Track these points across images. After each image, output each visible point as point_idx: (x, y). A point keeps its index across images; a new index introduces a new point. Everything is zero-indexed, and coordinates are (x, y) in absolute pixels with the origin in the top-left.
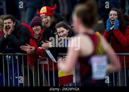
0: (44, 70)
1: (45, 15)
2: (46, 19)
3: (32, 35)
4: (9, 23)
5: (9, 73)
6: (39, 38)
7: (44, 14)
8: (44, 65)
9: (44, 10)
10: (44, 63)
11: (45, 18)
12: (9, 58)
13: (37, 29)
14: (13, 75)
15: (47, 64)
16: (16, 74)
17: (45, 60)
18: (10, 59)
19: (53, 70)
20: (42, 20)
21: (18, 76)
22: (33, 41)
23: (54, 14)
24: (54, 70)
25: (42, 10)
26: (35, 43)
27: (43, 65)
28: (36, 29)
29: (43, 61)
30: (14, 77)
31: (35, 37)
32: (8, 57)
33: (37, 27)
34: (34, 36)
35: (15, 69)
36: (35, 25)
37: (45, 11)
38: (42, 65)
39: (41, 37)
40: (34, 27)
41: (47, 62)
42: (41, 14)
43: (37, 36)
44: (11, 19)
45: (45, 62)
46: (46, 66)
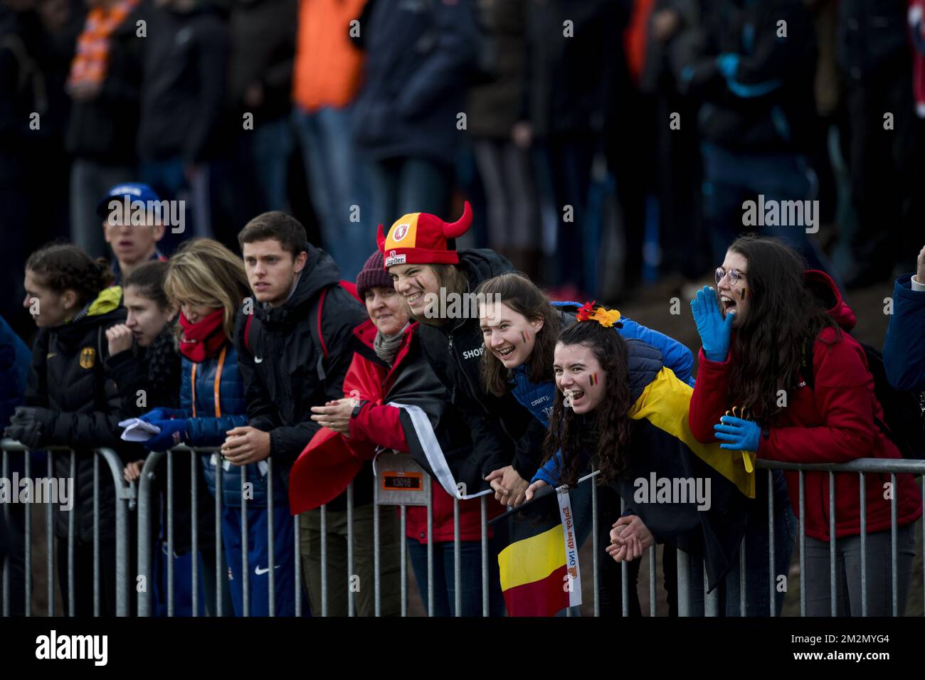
0: (408, 538)
1: (408, 262)
2: (412, 280)
3: (361, 332)
4: (269, 259)
5: (223, 548)
6: (394, 352)
7: (403, 257)
8: (408, 508)
9: (405, 230)
10: (408, 501)
11: (409, 273)
12: (222, 470)
13: (387, 312)
14: (244, 556)
15: (425, 507)
16: (256, 554)
17: (415, 484)
18: (226, 477)
19: (456, 540)
20: (395, 283)
21: (266, 566)
22: (369, 369)
23: (460, 255)
24: (462, 542)
25: (397, 233)
26: (376, 376)
27: (403, 508)
28: (380, 309)
29: (405, 487)
30: (245, 570)
31: (376, 348)
32: (221, 461)
33: (384, 297)
34: (372, 341)
35: (257, 526)
36: (376, 286)
37: (409, 241)
38: (399, 507)
39: (404, 353)
40: (372, 295)
41: (422, 497)
42: (388, 253)
43: (383, 344)
44: (278, 239)
45: (413, 493)
46: (415, 513)
